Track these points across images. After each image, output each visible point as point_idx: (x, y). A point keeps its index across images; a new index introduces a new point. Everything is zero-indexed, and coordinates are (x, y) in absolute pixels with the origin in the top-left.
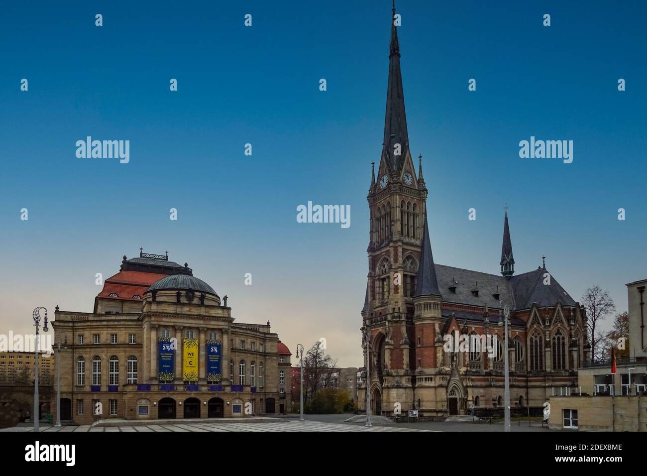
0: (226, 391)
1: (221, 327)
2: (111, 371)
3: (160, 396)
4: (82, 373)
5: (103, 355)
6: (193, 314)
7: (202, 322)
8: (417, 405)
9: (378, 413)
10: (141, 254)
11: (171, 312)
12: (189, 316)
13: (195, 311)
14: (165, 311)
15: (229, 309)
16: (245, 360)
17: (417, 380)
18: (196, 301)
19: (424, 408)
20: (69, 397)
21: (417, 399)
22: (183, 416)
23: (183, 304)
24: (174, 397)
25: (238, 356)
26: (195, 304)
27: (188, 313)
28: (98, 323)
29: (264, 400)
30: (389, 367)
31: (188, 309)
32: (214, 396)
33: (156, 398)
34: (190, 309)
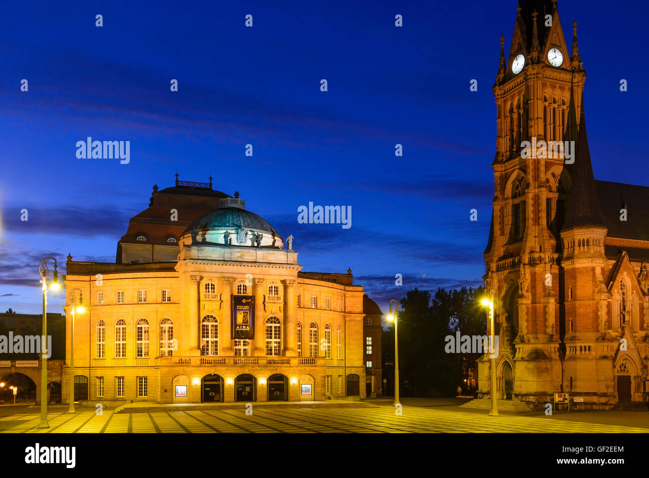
0: (292, 365)
1: (284, 278)
2: (138, 340)
3: (202, 372)
4: (101, 343)
5: (129, 319)
6: (246, 260)
7: (258, 271)
8: (567, 387)
9: (509, 398)
10: (177, 181)
11: (215, 257)
13: (249, 257)
14: (209, 257)
16: (318, 322)
17: (568, 349)
19: (578, 390)
20: (86, 373)
21: (567, 376)
24: (220, 373)
27: (240, 259)
29: (344, 377)
30: (525, 331)
32: (275, 372)
33: (197, 375)
34: (242, 255)
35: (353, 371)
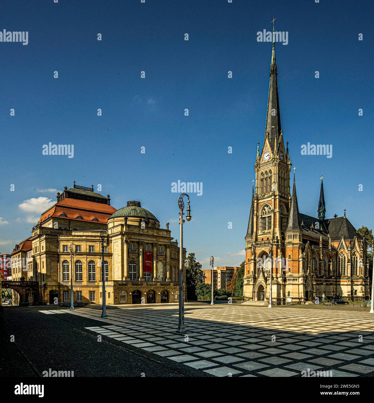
1: (166, 243)
3: (133, 289)
5: (84, 260)
7: (155, 240)
11: (136, 232)
12: (148, 236)
15: (170, 231)
17: (287, 280)
18: (150, 225)
19: (292, 297)
21: (287, 291)
24: (141, 289)
26: (150, 227)
27: (147, 233)
28: (80, 238)
33: (131, 290)
34: (148, 231)
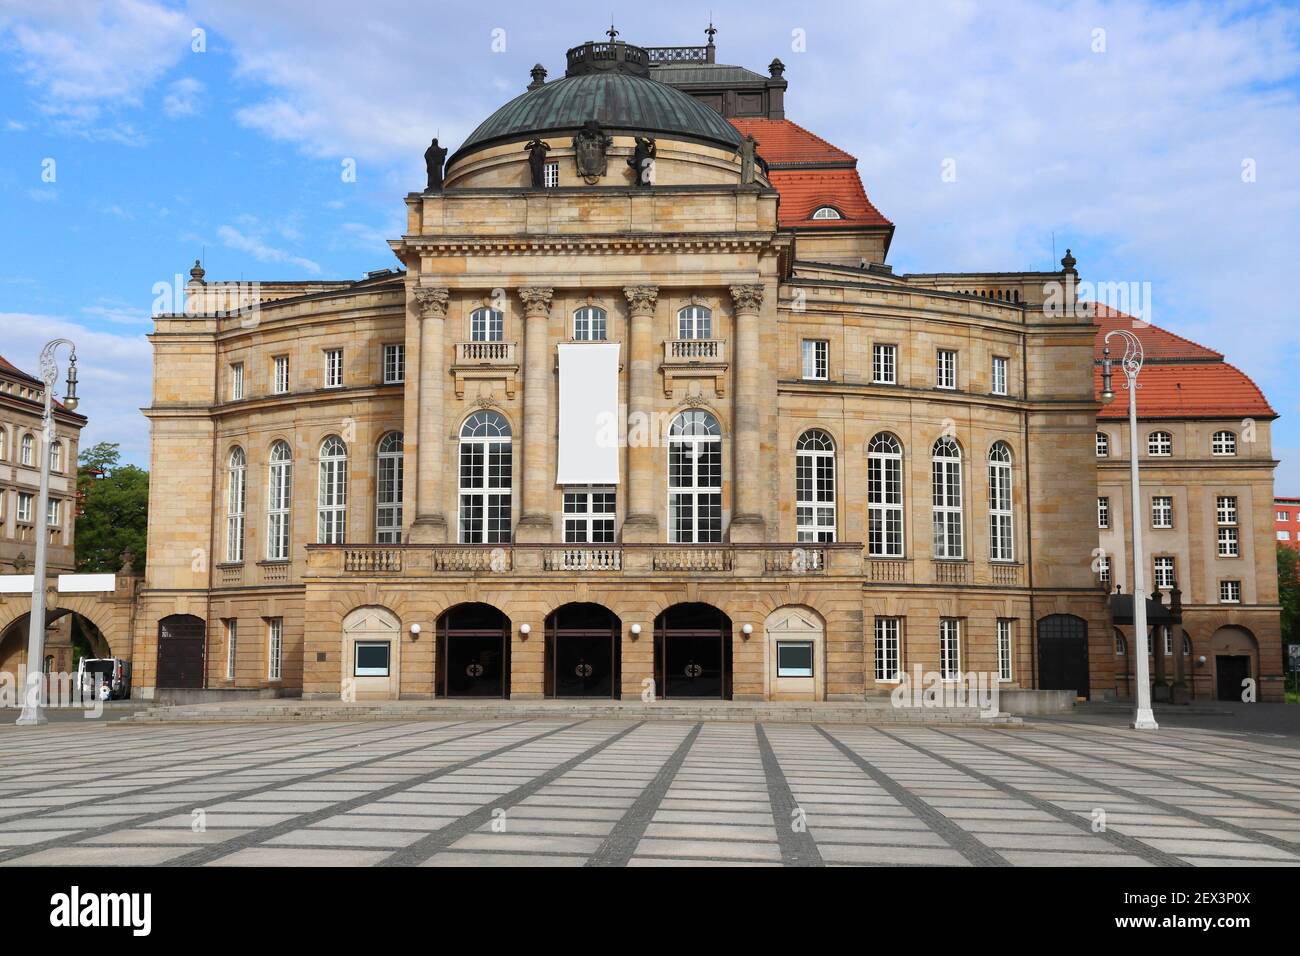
0: (739, 572)
3: (439, 596)
4: (239, 515)
5: (300, 438)
6: (597, 230)
7: (634, 262)
12: (577, 244)
13: (605, 218)
14: (477, 231)
16: (903, 433)
18: (616, 173)
20: (198, 609)
22: (540, 689)
23: (558, 192)
24: (499, 601)
25: (860, 414)
26: (611, 188)
27: (575, 228)
28: (288, 312)
29: (1024, 624)
31: (574, 212)
32: (681, 598)
33: (422, 606)
34: (585, 213)
35: (1062, 605)
